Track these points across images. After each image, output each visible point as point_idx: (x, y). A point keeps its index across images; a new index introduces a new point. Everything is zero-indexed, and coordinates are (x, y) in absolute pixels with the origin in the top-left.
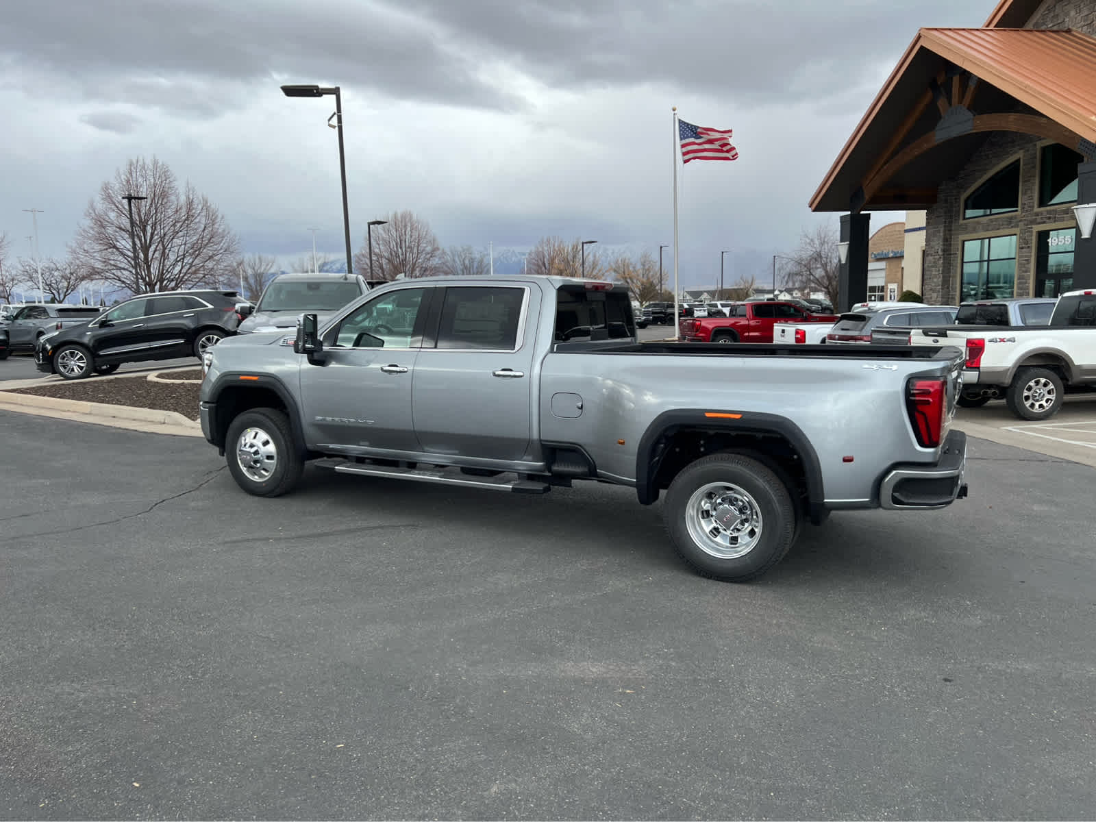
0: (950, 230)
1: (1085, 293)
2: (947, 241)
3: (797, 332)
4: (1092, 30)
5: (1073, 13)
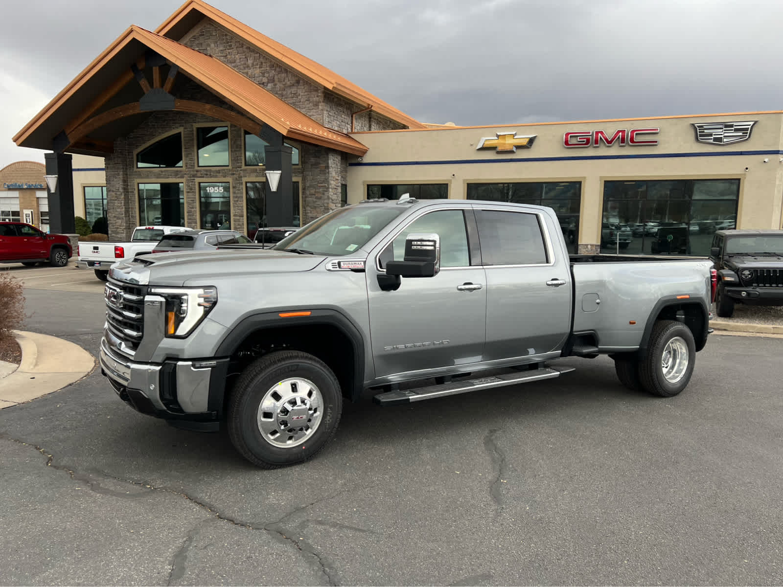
0: (127, 175)
2: (125, 182)
3: (116, 248)
4: (228, 61)
5: (212, 45)
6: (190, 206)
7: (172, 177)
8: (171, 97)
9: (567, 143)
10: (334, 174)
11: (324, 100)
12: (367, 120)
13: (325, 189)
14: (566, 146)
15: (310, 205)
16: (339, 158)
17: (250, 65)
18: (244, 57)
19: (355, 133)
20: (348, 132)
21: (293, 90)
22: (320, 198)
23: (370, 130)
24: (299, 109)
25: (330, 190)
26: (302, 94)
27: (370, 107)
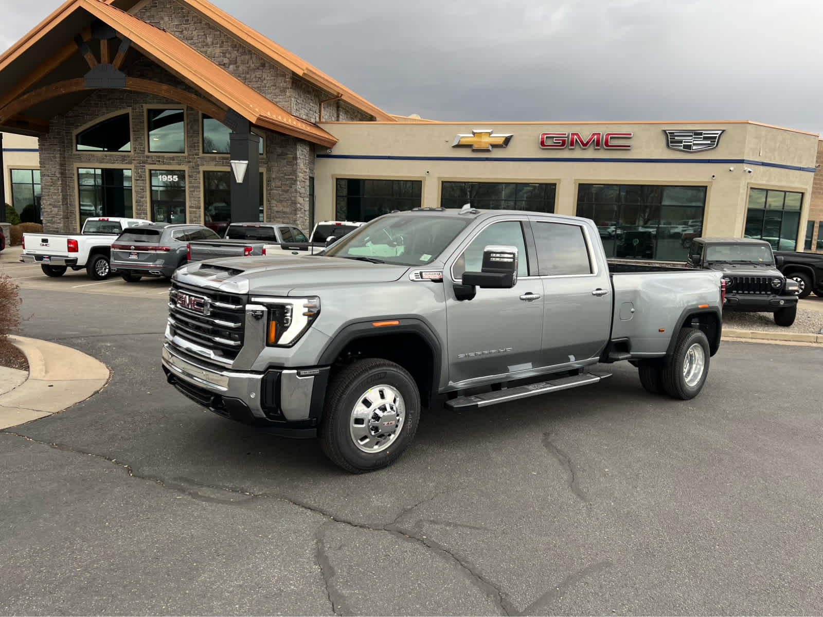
0: (64, 158)
4: (184, 37)
5: (166, 19)
6: (139, 195)
7: (118, 163)
8: (121, 75)
9: (542, 143)
10: (302, 166)
11: (292, 85)
12: (336, 109)
13: (293, 182)
14: (542, 147)
15: (275, 198)
16: (308, 149)
17: (210, 43)
18: (203, 34)
19: (323, 123)
20: (316, 122)
21: (258, 73)
22: (287, 191)
23: (338, 120)
24: (264, 95)
25: (298, 183)
26: (268, 78)
27: (340, 95)
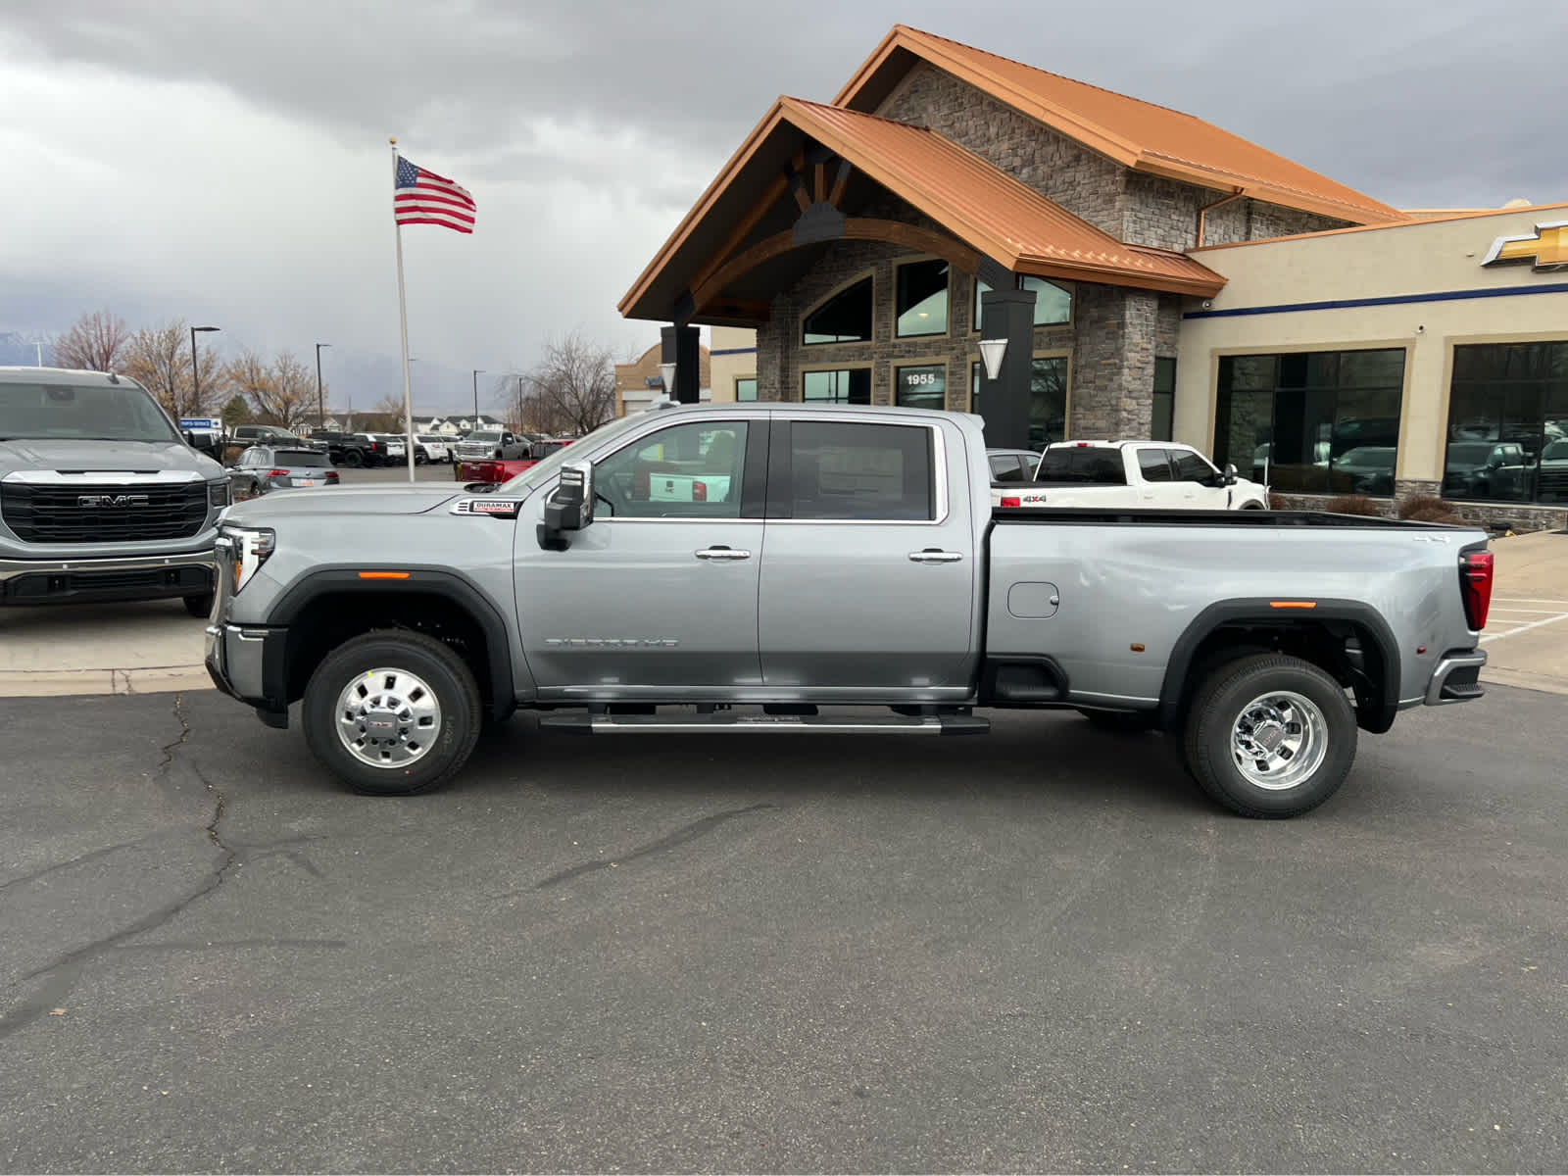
0: (787, 357)
1: (1080, 445)
2: (784, 370)
3: (695, 485)
4: (955, 133)
5: (931, 109)
8: (839, 216)
10: (1137, 338)
11: (1127, 187)
12: (1244, 218)
13: (1115, 370)
15: (1083, 402)
16: (1154, 304)
17: (993, 137)
18: (983, 122)
19: (1205, 249)
20: (1185, 250)
21: (1068, 175)
22: (1104, 388)
23: (1247, 239)
24: (1076, 213)
25: (1126, 371)
26: (1086, 181)
27: (1238, 191)
